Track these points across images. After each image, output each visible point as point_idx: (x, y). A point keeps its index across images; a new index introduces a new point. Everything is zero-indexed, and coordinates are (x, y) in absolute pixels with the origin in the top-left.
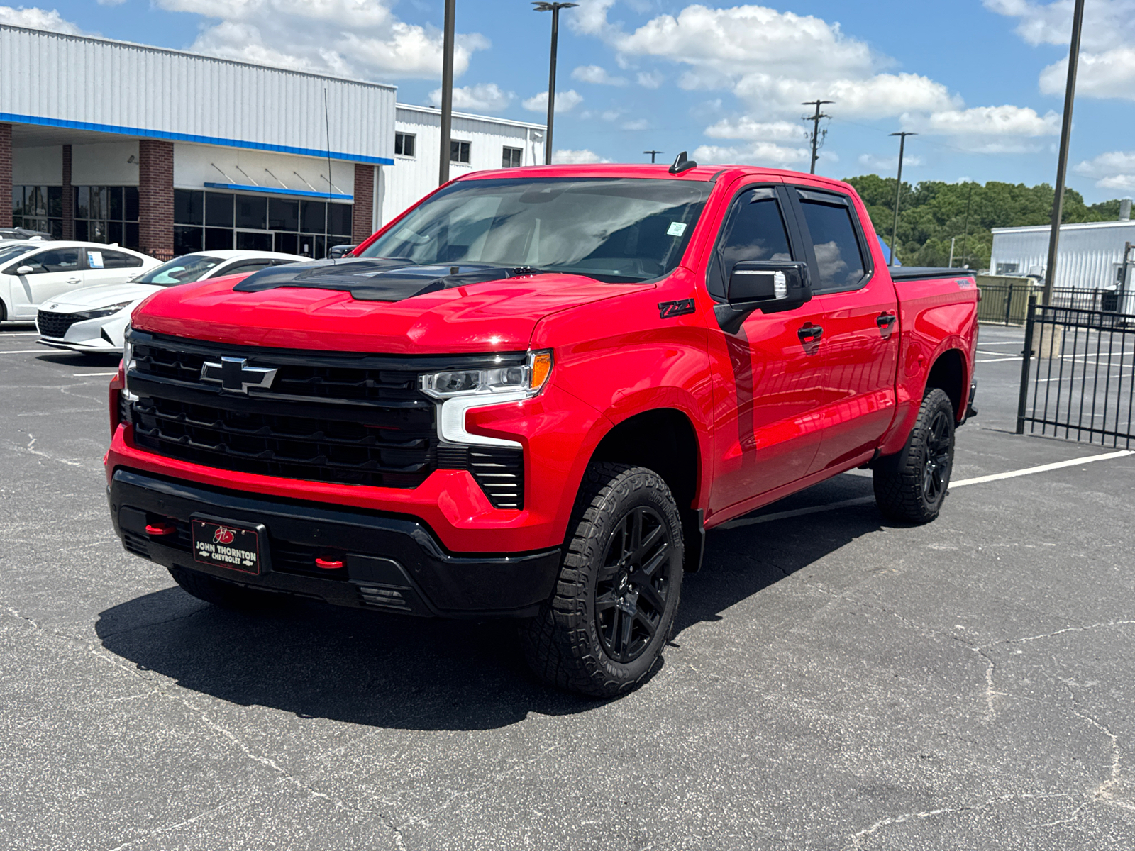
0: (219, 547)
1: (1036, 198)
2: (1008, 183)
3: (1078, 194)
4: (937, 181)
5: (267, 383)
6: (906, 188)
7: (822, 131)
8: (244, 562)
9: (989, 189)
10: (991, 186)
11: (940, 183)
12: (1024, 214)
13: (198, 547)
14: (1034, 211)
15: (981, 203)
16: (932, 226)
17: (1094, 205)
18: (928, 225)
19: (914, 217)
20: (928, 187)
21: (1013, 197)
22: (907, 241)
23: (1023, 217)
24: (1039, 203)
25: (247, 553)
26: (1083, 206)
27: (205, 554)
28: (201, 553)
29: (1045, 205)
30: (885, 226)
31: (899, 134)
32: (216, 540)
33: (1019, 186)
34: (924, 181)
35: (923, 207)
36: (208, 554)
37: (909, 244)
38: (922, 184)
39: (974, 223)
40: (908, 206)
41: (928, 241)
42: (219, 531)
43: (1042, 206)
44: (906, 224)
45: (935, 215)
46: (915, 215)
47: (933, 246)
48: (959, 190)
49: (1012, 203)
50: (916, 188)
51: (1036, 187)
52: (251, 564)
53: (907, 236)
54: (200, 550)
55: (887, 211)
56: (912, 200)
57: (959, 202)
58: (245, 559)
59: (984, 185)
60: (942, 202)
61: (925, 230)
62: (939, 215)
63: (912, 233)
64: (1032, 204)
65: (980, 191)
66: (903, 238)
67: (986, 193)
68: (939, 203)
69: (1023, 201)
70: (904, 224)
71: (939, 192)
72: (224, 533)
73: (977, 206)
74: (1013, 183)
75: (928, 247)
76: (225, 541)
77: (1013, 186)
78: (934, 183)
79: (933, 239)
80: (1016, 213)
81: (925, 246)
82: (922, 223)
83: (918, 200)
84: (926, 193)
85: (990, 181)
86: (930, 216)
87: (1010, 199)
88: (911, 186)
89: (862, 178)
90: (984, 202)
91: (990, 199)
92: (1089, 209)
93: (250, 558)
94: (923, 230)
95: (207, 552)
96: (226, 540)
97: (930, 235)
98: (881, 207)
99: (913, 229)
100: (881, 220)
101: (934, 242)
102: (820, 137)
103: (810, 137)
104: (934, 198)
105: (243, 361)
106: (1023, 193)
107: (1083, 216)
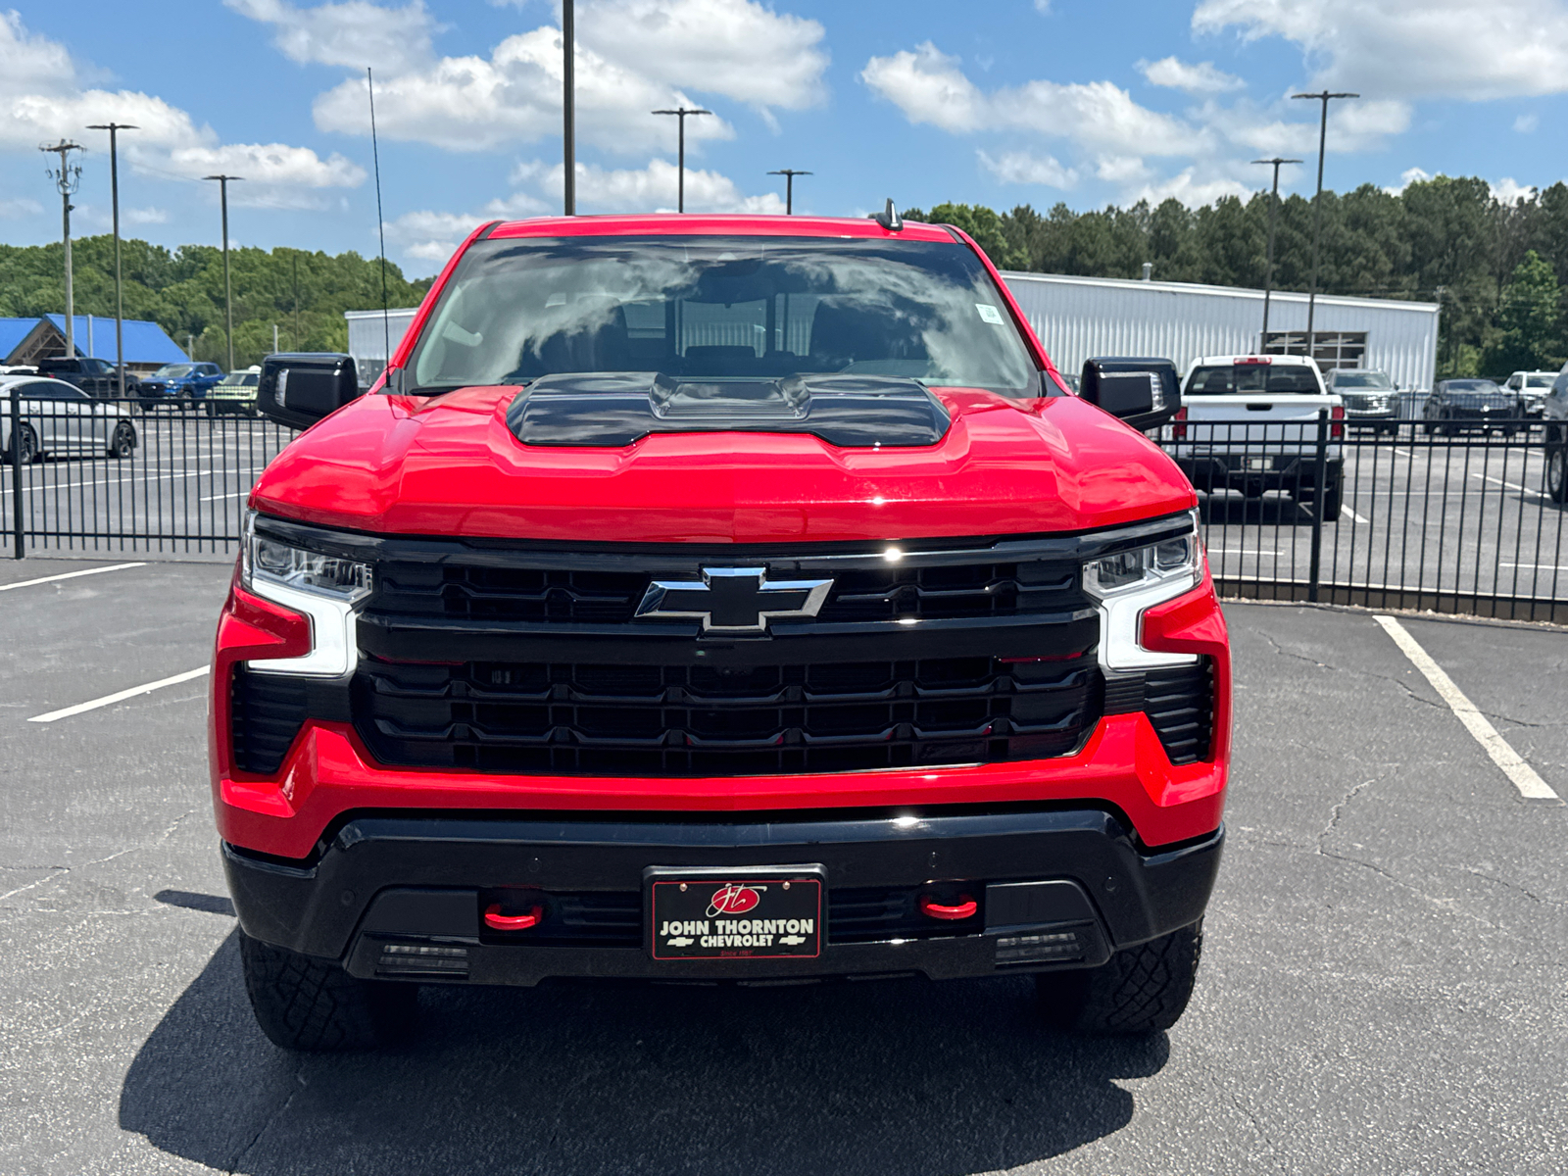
0: (720, 924)
1: (343, 271)
2: (302, 249)
3: (395, 266)
4: (206, 246)
5: (812, 607)
6: (163, 255)
7: (73, 168)
8: (783, 940)
9: (279, 257)
10: (281, 254)
11: (209, 248)
12: (331, 292)
13: (664, 933)
14: (343, 289)
15: (272, 277)
16: (208, 308)
17: (417, 281)
18: (203, 307)
19: (181, 295)
20: (194, 254)
21: (313, 269)
22: (176, 330)
23: (331, 297)
24: (348, 278)
25: (794, 922)
26: (404, 282)
27: (681, 942)
28: (671, 942)
29: (357, 280)
30: (140, 308)
31: (217, 178)
32: (713, 910)
33: (318, 254)
34: (187, 245)
35: (193, 282)
36: (690, 941)
37: (179, 334)
38: (184, 249)
39: (266, 304)
40: (168, 279)
41: (206, 330)
42: (726, 892)
43: (353, 281)
44: (171, 306)
45: (209, 293)
46: (183, 293)
47: (214, 337)
48: (238, 257)
49: (313, 277)
50: (176, 255)
51: (340, 257)
52: (802, 940)
53: (174, 323)
54: (670, 936)
55: (140, 288)
56: (173, 271)
57: (241, 275)
58: (787, 934)
59: (270, 252)
60: (217, 275)
61: (200, 314)
62: (215, 293)
63: (180, 318)
64: (340, 279)
65: (268, 260)
66: (170, 325)
67: (277, 264)
68: (213, 276)
69: (327, 275)
70: (169, 307)
71: (210, 261)
72: (735, 895)
73: (267, 280)
74: (309, 250)
75: (207, 337)
76: (736, 909)
77: (310, 254)
78: (202, 248)
79: (214, 326)
80: (320, 291)
81: (202, 336)
82: (194, 304)
83: (181, 273)
84: (192, 262)
85: (278, 247)
86: (203, 295)
87: (309, 272)
88: (168, 251)
89: (95, 239)
90: (276, 275)
91: (282, 272)
92: (412, 285)
93: (797, 930)
94: (196, 314)
95: (689, 936)
96: (742, 907)
97: (207, 321)
98: (130, 282)
99: (181, 313)
100: (134, 300)
101: (215, 331)
102: (71, 177)
103: (55, 175)
104: (204, 269)
105: (760, 571)
106: (325, 264)
107: (407, 296)
